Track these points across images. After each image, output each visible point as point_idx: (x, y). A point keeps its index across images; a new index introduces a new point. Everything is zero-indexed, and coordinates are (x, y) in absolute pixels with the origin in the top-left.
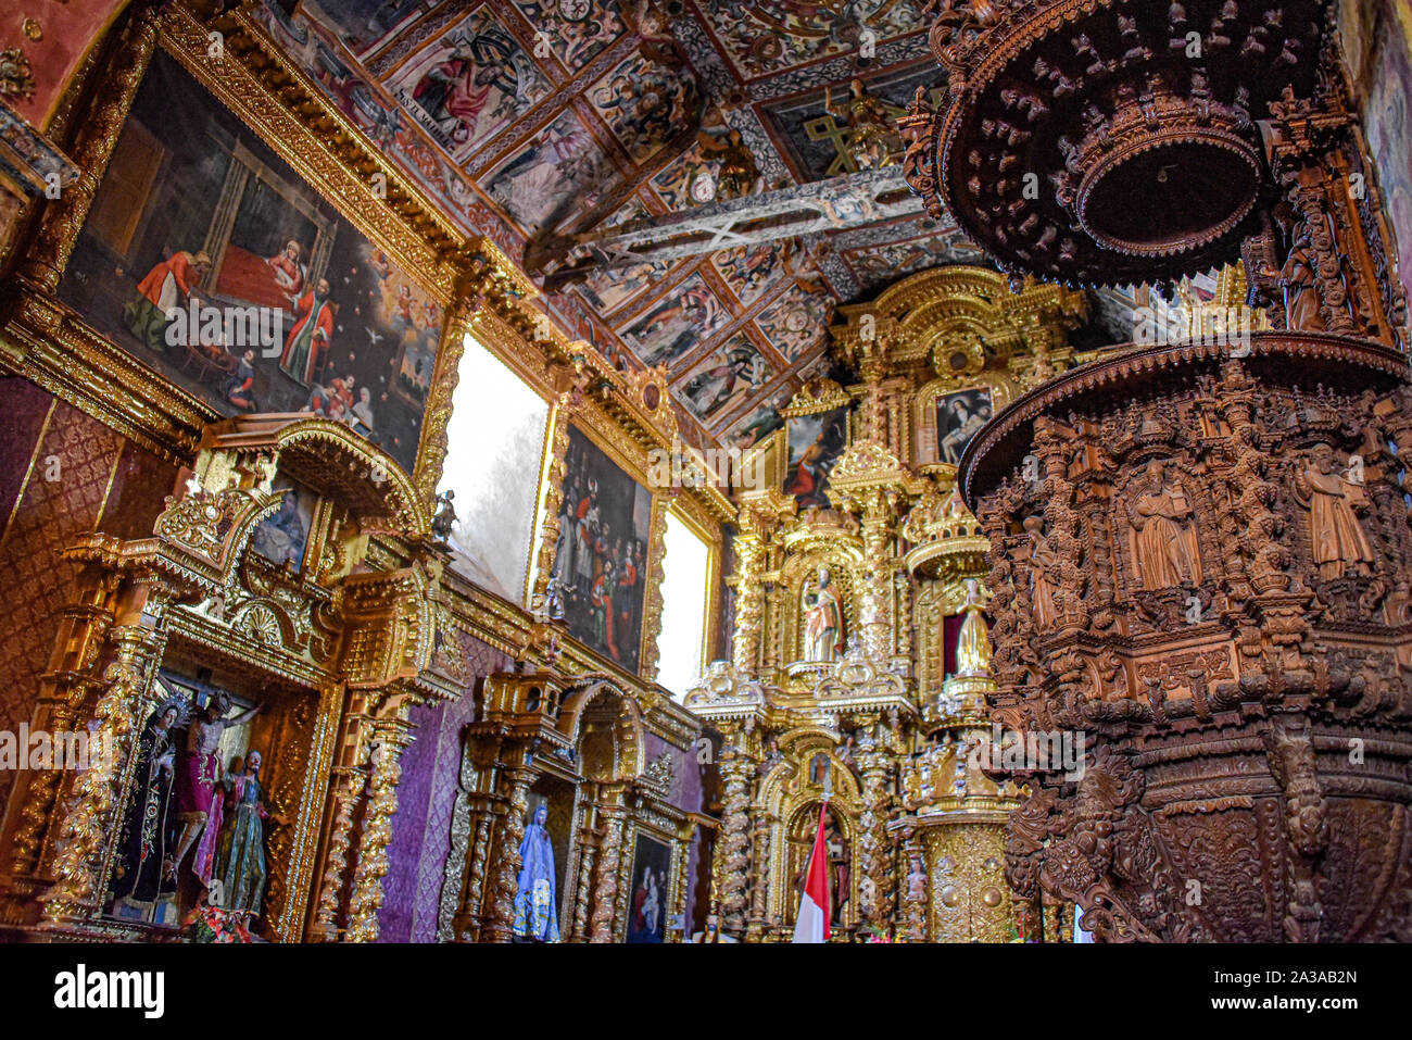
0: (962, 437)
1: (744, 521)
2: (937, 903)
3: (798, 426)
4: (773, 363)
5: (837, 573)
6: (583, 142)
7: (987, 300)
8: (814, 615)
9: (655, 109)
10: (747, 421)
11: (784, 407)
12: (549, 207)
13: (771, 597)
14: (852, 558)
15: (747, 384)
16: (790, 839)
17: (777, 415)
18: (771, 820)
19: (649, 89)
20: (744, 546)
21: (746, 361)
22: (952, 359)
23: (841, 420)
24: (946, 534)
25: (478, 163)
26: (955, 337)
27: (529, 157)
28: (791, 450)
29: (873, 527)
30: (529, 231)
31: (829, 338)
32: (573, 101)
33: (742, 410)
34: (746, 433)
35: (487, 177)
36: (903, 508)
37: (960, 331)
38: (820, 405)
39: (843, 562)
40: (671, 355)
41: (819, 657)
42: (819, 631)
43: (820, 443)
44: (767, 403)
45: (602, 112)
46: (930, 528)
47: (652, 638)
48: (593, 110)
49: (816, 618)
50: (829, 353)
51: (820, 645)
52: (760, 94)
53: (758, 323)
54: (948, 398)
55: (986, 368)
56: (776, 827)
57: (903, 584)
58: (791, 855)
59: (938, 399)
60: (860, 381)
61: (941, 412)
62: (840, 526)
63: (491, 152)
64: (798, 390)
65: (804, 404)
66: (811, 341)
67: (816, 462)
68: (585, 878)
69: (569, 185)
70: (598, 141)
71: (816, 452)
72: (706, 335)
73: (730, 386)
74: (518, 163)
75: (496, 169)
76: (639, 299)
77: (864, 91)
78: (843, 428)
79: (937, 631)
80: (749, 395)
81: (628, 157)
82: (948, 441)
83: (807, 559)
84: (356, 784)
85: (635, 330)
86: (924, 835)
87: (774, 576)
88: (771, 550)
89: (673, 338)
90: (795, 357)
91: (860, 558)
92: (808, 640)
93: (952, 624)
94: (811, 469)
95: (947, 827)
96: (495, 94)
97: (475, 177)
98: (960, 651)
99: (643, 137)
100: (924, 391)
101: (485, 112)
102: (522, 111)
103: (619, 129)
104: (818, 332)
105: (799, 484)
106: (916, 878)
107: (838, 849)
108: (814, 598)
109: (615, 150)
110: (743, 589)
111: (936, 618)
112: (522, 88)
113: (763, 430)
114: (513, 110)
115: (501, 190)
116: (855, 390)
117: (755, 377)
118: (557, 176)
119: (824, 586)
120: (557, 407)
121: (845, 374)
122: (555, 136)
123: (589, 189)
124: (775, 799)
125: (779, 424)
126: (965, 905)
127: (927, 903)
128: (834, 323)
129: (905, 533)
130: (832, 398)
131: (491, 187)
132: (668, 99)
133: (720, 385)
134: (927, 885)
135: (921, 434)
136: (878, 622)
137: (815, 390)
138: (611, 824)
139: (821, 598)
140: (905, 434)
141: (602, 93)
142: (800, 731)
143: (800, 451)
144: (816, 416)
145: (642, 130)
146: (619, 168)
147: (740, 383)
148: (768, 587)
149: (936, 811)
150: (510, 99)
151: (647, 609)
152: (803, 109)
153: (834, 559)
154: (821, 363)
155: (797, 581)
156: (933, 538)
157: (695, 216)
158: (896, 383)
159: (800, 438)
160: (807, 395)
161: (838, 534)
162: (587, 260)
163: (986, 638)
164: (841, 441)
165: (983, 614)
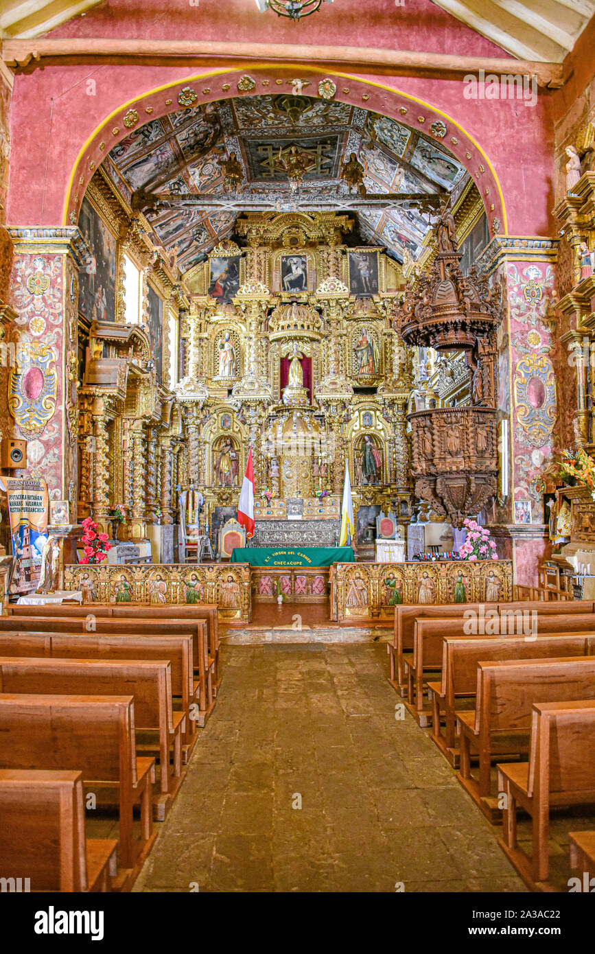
0: (293, 278)
1: (193, 309)
2: (283, 478)
3: (216, 262)
4: (211, 235)
5: (233, 334)
6: (169, 151)
7: (313, 218)
8: (224, 354)
9: (201, 140)
10: (192, 258)
11: (209, 252)
12: (146, 180)
13: (203, 344)
14: (242, 330)
15: (197, 243)
16: (213, 451)
17: (205, 255)
18: (205, 443)
19: (201, 133)
20: (192, 320)
21: (200, 234)
22: (291, 240)
23: (238, 263)
24: (289, 326)
25: (124, 164)
26: (294, 230)
27: (145, 161)
28: (212, 274)
29: (253, 318)
30: (134, 189)
31: (236, 222)
32: (169, 138)
33: (192, 254)
34: (190, 263)
35: (125, 169)
36: (270, 311)
37: (296, 228)
38: (227, 254)
39: (235, 329)
40: (172, 233)
41: (227, 374)
42: (227, 362)
43: (227, 272)
44: (203, 250)
45: (180, 142)
46: (282, 323)
47: (167, 370)
48: (177, 142)
49: (224, 356)
50: (233, 229)
51: (227, 368)
52: (243, 133)
53: (210, 218)
54: (287, 258)
55: (305, 246)
56: (207, 445)
57: (264, 343)
59: (283, 257)
60: (245, 245)
61: (284, 264)
62: (236, 314)
63: (131, 159)
64: (218, 244)
65: (220, 251)
66: (228, 224)
67: (224, 281)
69: (157, 172)
70: (174, 154)
71: (225, 276)
72: (188, 225)
73: (190, 245)
74: (140, 163)
75: (129, 166)
76: (168, 214)
77: (296, 152)
78: (238, 266)
79: (278, 364)
80: (197, 247)
81: (183, 159)
82: (286, 279)
83: (218, 326)
85: (160, 226)
87: (205, 335)
88: (203, 322)
89: (174, 227)
90: (220, 231)
91: (246, 331)
92: (221, 367)
94: (222, 285)
96: (141, 137)
97: (120, 169)
98: (290, 375)
99: (192, 151)
100: (276, 252)
101: (135, 144)
102: (149, 143)
103: (184, 149)
104: (233, 220)
105: (216, 291)
106: (275, 468)
107: (234, 454)
108: (222, 346)
109: (180, 158)
110: (191, 340)
111: (278, 359)
112: (152, 135)
113: (197, 262)
114: (146, 142)
115: (129, 173)
116: (245, 249)
117: (201, 241)
118: (154, 168)
119: (227, 341)
120: (142, 273)
121: (239, 240)
122: (158, 152)
123: (164, 172)
124: (210, 433)
125: (206, 259)
126: (295, 478)
127: (279, 478)
128: (239, 218)
129: (270, 323)
131: (125, 173)
132: (206, 137)
133: (187, 244)
134: (279, 471)
135: (274, 273)
136: (256, 361)
137: (225, 245)
138: (167, 453)
139: (226, 345)
140: (267, 273)
141: (180, 137)
142: (220, 406)
143: (216, 275)
144: (225, 258)
145: (193, 148)
146: (178, 163)
147: (195, 243)
148: (201, 339)
150: (146, 139)
151: (164, 357)
152: (260, 141)
153: (231, 328)
154: (229, 233)
155: (214, 337)
156: (283, 328)
157: (219, 198)
158: (265, 249)
159: (217, 268)
160: (221, 248)
161: (236, 318)
162: (161, 205)
163: (301, 370)
164: (237, 273)
165: (300, 360)
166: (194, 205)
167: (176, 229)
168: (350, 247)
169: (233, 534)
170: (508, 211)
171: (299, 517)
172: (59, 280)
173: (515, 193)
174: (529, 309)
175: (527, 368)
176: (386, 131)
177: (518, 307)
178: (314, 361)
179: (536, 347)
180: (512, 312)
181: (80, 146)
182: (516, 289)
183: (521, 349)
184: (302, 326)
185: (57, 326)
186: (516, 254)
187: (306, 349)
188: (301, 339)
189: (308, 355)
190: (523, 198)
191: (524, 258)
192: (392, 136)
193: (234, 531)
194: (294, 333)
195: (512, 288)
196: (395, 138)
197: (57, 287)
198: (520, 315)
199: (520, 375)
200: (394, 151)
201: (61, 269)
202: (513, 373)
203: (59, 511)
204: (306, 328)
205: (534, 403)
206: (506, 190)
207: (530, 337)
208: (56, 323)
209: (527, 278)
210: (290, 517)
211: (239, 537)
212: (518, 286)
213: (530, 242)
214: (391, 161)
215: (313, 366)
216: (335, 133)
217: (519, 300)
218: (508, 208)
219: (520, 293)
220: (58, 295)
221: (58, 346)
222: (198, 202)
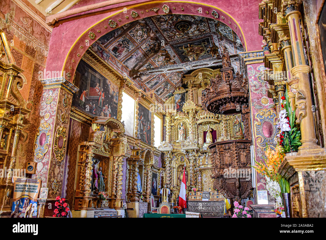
1: (167, 114)
3: (176, 96)
4: (172, 85)
5: (184, 123)
6: (140, 54)
7: (211, 74)
8: (180, 131)
9: (153, 47)
10: (167, 95)
11: (174, 92)
12: (134, 65)
13: (172, 128)
15: (167, 89)
16: (177, 171)
17: (172, 94)
18: (174, 168)
19: (152, 45)
20: (167, 119)
21: (167, 85)
22: (205, 84)
23: (184, 95)
24: (204, 118)
25: (122, 60)
26: (205, 80)
27: (131, 58)
28: (175, 100)
29: (191, 115)
30: (130, 69)
31: (182, 80)
32: (138, 48)
33: (166, 93)
34: (167, 97)
35: (123, 62)
36: (196, 112)
38: (180, 92)
40: (154, 86)
41: (181, 139)
42: (181, 134)
43: (180, 99)
44: (170, 92)
45: (143, 49)
46: (201, 117)
47: (153, 138)
48: (142, 49)
49: (181, 132)
50: (182, 82)
51: (182, 137)
52: (171, 43)
53: (169, 79)
56: (175, 169)
57: (196, 126)
58: (177, 174)
59: (202, 91)
60: (187, 88)
62: (185, 115)
63: (125, 58)
64: (176, 89)
65: (177, 92)
66: (179, 81)
67: (180, 103)
68: (145, 181)
69: (138, 61)
70: (143, 54)
71: (180, 101)
72: (160, 82)
73: (164, 90)
74: (129, 59)
75: (125, 60)
76: (149, 78)
77: (190, 46)
78: (185, 96)
79: (202, 134)
80: (167, 91)
81: (148, 56)
83: (178, 121)
84: (116, 171)
85: (147, 83)
86: (201, 171)
87: (173, 124)
88: (172, 119)
89: (154, 83)
90: (176, 84)
91: (189, 121)
92: (179, 137)
93: (205, 133)
94: (179, 104)
95: (205, 169)
96: (126, 49)
97: (121, 62)
98: (206, 138)
99: (150, 52)
100: (200, 89)
101: (124, 52)
102: (130, 51)
103: (146, 51)
104: (180, 79)
105: (177, 107)
106: (199, 178)
107: (186, 173)
108: (180, 128)
109: (146, 55)
110: (167, 127)
111: (202, 132)
112: (130, 48)
113: (170, 96)
114: (129, 51)
115: (126, 63)
116: (187, 89)
117: (168, 88)
118: (136, 60)
119: (182, 126)
120: (136, 100)
121: (185, 86)
122: (135, 54)
123: (141, 61)
124: (175, 164)
125: (173, 95)
126: (208, 182)
127: (201, 182)
128: (183, 77)
129: (197, 117)
130: (183, 91)
131: (124, 63)
132: (155, 46)
133: (162, 90)
134: (201, 179)
135: (199, 98)
136: (192, 133)
137: (179, 89)
138: (149, 172)
139: (182, 128)
140: (196, 98)
141: (143, 47)
142: (179, 153)
143: (177, 101)
144: (180, 94)
145: (150, 51)
146: (146, 58)
147: (166, 89)
148: (172, 126)
149: (203, 167)
150: (128, 49)
151: (152, 133)
153: (184, 121)
154: (180, 84)
155: (177, 125)
156: (202, 119)
157: (161, 68)
158: (194, 88)
159: (177, 98)
160: (178, 90)
161: (184, 117)
162: (141, 74)
163: (211, 136)
164: (184, 99)
165: (210, 131)
166: (153, 72)
167: (156, 84)
169: (165, 207)
170: (247, 41)
173: (250, 33)
174: (261, 86)
175: (261, 117)
176: (223, 31)
177: (255, 86)
178: (217, 132)
179: (266, 105)
180: (252, 89)
182: (253, 77)
183: (258, 107)
184: (210, 117)
185: (53, 116)
186: (252, 60)
187: (214, 127)
188: (210, 123)
189: (215, 129)
190: (254, 34)
191: (257, 62)
192: (226, 32)
193: (166, 206)
194: (206, 120)
195: (251, 77)
196: (228, 33)
197: (55, 100)
198: (256, 90)
199: (257, 121)
201: (58, 94)
202: (254, 120)
203: (44, 192)
204: (211, 118)
205: (267, 135)
206: (245, 33)
207: (262, 100)
209: (259, 71)
210: (203, 200)
211: (167, 208)
212: (254, 76)
213: (258, 54)
215: (217, 134)
217: (255, 82)
219: (255, 79)
220: (55, 104)
221: (53, 124)
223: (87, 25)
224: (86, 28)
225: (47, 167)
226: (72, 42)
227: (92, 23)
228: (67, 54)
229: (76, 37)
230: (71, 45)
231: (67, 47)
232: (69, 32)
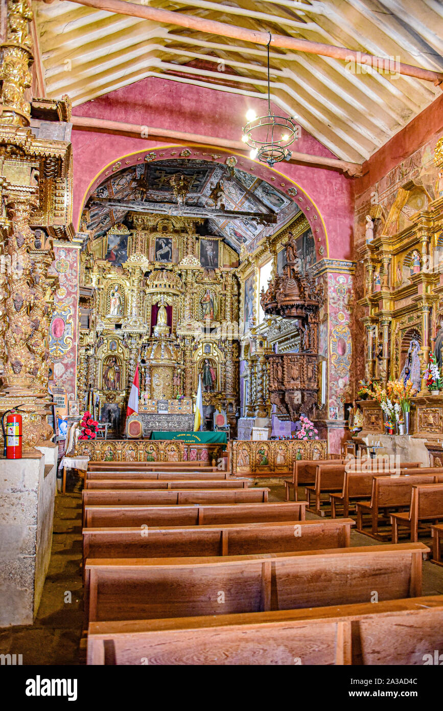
0: (163, 252)
1: (95, 268)
2: (154, 386)
3: (112, 238)
4: (112, 220)
8: (114, 300)
10: (96, 234)
11: (108, 231)
14: (127, 284)
16: (103, 365)
17: (105, 232)
18: (99, 359)
20: (94, 276)
21: (105, 219)
22: (163, 228)
23: (126, 240)
24: (160, 285)
26: (166, 221)
28: (109, 245)
29: (137, 276)
33: (97, 231)
36: (148, 274)
37: (168, 220)
39: (121, 284)
41: (115, 314)
42: (116, 306)
43: (119, 245)
44: (104, 229)
46: (156, 283)
49: (114, 302)
50: (126, 218)
51: (116, 310)
54: (160, 239)
55: (171, 232)
56: (100, 361)
57: (142, 295)
59: (157, 238)
60: (135, 229)
61: (157, 243)
62: (123, 274)
64: (113, 225)
65: (115, 231)
66: (122, 216)
67: (117, 251)
71: (117, 248)
72: (100, 214)
73: (98, 226)
77: (184, 179)
79: (150, 309)
80: (101, 227)
82: (158, 253)
83: (111, 281)
86: (152, 368)
88: (101, 277)
91: (130, 286)
92: (112, 309)
94: (115, 253)
95: (158, 366)
98: (159, 317)
100: (153, 234)
105: (111, 257)
106: (148, 379)
107: (117, 368)
108: (113, 295)
111: (150, 305)
113: (99, 236)
116: (132, 231)
117: (105, 223)
119: (116, 291)
121: (130, 225)
124: (101, 354)
125: (105, 234)
126: (162, 386)
127: (151, 385)
129: (147, 282)
130: (125, 231)
133: (96, 225)
134: (151, 381)
135: (150, 248)
136: (137, 306)
137: (119, 227)
139: (115, 294)
140: (146, 249)
142: (110, 335)
143: (112, 246)
144: (118, 236)
147: (101, 224)
149: (153, 362)
152: (159, 168)
153: (119, 282)
154: (122, 219)
155: (107, 288)
156: (156, 286)
157: (133, 203)
158: (146, 232)
159: (112, 242)
160: (116, 229)
161: (124, 277)
162: (94, 203)
163: (166, 315)
164: (126, 246)
165: (165, 307)
167: (93, 216)
168: (201, 235)
169: (135, 423)
170: (330, 243)
171: (166, 412)
172: (75, 264)
173: (333, 233)
174: (339, 300)
175: (337, 333)
176: (241, 173)
177: (333, 299)
178: (174, 309)
179: (342, 321)
180: (330, 301)
181: (89, 182)
182: (332, 288)
183: (334, 322)
184: (169, 286)
185: (73, 293)
186: (333, 269)
187: (169, 300)
188: (168, 294)
189: (170, 304)
190: (337, 237)
191: (337, 271)
192: (245, 177)
193: (136, 420)
194: (164, 290)
195: (330, 288)
196: (247, 178)
197: (74, 269)
198: (334, 303)
199: (334, 337)
200: (244, 185)
201: (76, 258)
202: (330, 335)
203: (74, 407)
204: (171, 287)
205: (341, 353)
206: (329, 232)
207: (339, 315)
208: (73, 291)
209: (338, 282)
210: (160, 412)
211: (139, 424)
212: (334, 287)
213: (341, 263)
214: (241, 190)
215: (174, 312)
216: (208, 168)
217: (334, 294)
218: (330, 242)
219: (335, 291)
220: (74, 274)
221: (74, 306)
222: (119, 204)
223: (117, 151)
224: (117, 157)
225: (72, 370)
226: (92, 172)
227: (126, 149)
228: (84, 192)
229: (98, 166)
230: (91, 178)
231: (84, 178)
232: (84, 152)
